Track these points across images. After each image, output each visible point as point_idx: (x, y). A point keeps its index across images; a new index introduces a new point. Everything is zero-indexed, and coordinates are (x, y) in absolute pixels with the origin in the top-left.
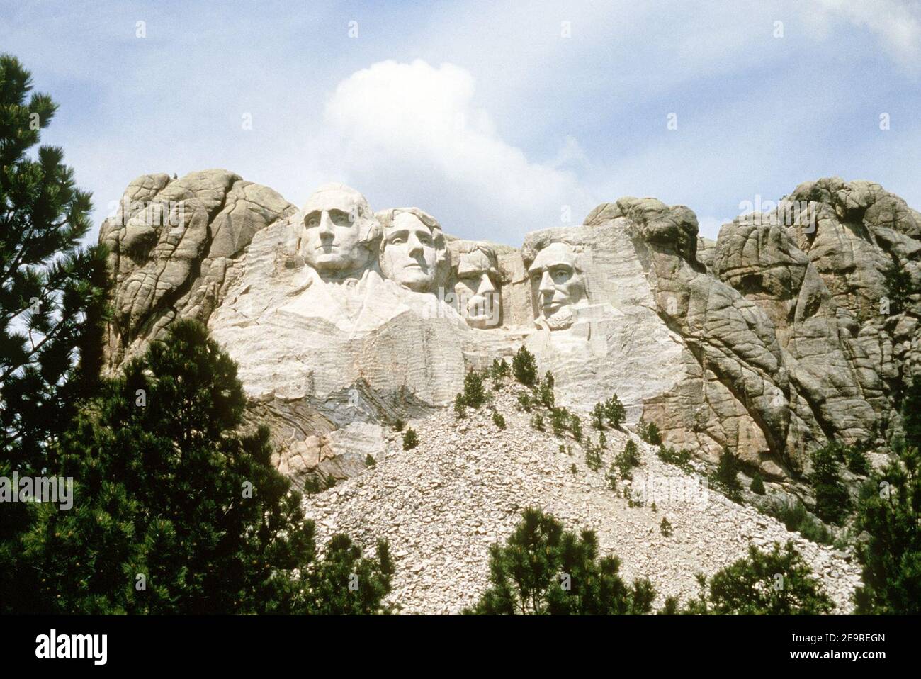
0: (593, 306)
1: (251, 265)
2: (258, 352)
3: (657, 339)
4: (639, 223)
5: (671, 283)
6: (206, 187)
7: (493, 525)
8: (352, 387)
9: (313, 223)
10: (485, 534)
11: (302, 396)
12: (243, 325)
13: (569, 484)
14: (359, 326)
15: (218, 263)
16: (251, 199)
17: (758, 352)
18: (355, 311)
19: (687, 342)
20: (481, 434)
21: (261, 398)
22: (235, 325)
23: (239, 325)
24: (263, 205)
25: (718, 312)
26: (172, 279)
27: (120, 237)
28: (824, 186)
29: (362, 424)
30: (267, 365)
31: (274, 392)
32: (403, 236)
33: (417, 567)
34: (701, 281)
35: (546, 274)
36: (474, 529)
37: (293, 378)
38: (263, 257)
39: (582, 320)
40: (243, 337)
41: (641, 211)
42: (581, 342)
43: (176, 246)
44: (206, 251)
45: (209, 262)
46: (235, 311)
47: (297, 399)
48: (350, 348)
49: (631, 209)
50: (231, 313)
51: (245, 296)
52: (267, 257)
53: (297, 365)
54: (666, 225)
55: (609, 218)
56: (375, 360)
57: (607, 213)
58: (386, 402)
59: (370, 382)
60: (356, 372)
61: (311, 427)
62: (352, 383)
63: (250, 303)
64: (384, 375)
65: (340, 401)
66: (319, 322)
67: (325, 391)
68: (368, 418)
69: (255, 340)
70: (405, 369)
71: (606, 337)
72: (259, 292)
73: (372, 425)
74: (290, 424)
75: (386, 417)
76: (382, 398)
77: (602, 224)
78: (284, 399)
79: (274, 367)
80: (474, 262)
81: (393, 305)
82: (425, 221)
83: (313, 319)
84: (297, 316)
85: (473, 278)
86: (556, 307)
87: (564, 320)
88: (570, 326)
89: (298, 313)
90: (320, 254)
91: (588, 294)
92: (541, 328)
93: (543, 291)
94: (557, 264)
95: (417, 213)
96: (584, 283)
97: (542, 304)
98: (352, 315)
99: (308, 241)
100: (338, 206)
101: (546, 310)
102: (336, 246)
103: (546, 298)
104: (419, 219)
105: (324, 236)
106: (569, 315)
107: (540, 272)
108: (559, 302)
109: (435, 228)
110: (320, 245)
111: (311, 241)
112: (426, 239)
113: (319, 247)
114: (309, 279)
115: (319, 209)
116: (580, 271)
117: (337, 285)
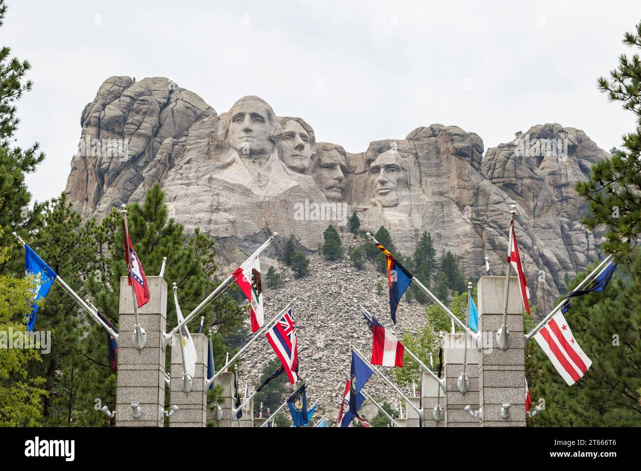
0: (412, 194)
1: (191, 145)
2: (199, 204)
3: (454, 219)
4: (447, 142)
5: (466, 183)
6: (158, 89)
7: (363, 333)
8: (260, 232)
9: (238, 120)
10: (358, 338)
11: (228, 236)
12: (188, 185)
13: (407, 310)
14: (267, 192)
15: (168, 141)
16: (186, 100)
17: (521, 234)
18: (264, 183)
19: (474, 224)
20: (347, 272)
22: (182, 184)
23: (184, 184)
24: (194, 105)
25: (496, 206)
26: (135, 149)
27: (101, 117)
28: (548, 129)
29: (266, 258)
30: (205, 214)
31: (210, 231)
32: (292, 135)
33: (316, 356)
34: (486, 184)
35: (382, 170)
36: (350, 334)
37: (223, 223)
38: (200, 141)
39: (405, 203)
40: (188, 192)
41: (450, 134)
42: (404, 217)
43: (138, 127)
44: (157, 132)
45: (159, 140)
46: (181, 174)
47: (225, 237)
48: (260, 206)
49: (441, 132)
50: (179, 176)
51: (188, 166)
52: (203, 140)
53: (226, 215)
54: (466, 145)
55: (424, 137)
56: (276, 216)
57: (424, 134)
58: (281, 244)
59: (272, 230)
60: (263, 223)
61: (234, 257)
62: (260, 230)
63: (192, 170)
64: (281, 227)
65: (252, 241)
67: (242, 233)
68: (270, 254)
69: (197, 195)
70: (294, 224)
72: (197, 163)
73: (272, 259)
74: (219, 254)
75: (280, 255)
76: (279, 242)
77: (420, 140)
78: (216, 236)
79: (210, 215)
80: (332, 157)
81: (288, 181)
82: (305, 127)
83: (236, 185)
84: (225, 182)
85: (331, 167)
86: (388, 192)
87: (393, 201)
88: (396, 205)
89: (226, 180)
90: (242, 142)
91: (409, 186)
92: (376, 205)
93: (380, 181)
94: (391, 164)
95: (300, 121)
96: (407, 178)
97: (378, 189)
98: (262, 185)
99: (234, 133)
100: (257, 111)
101: (381, 194)
102: (253, 138)
103: (381, 186)
104: (301, 125)
105: (247, 130)
106: (396, 198)
107: (378, 168)
108: (390, 189)
109: (311, 132)
110: (243, 136)
111: (236, 133)
112: (305, 139)
113: (242, 138)
114: (233, 158)
115: (244, 112)
116: (405, 170)
117: (252, 164)
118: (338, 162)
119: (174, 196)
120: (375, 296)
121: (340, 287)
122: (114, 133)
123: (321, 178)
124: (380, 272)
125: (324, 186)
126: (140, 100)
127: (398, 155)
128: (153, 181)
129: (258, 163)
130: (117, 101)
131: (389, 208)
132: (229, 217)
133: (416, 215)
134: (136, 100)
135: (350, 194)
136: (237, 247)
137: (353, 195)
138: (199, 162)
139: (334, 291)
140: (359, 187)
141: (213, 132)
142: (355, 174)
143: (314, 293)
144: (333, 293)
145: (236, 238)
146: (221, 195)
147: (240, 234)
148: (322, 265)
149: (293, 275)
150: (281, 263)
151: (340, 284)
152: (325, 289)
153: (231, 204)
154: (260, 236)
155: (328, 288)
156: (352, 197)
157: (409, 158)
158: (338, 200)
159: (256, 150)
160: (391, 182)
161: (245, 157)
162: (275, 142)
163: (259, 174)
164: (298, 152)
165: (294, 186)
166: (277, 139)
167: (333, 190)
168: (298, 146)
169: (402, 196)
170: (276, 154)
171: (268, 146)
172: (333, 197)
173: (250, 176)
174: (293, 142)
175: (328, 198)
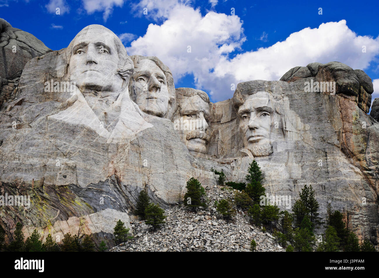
1: (24, 84)
2: (31, 148)
3: (340, 169)
4: (328, 80)
5: (353, 127)
8: (107, 180)
9: (80, 52)
11: (67, 184)
12: (18, 127)
14: (116, 134)
16: (21, 40)
18: (112, 123)
19: (364, 174)
20: (213, 225)
21: (32, 183)
23: (14, 127)
24: (31, 45)
29: (114, 211)
30: (39, 159)
31: (44, 179)
32: (146, 76)
35: (253, 114)
37: (60, 170)
38: (35, 79)
39: (281, 150)
40: (19, 135)
41: (332, 70)
42: (280, 166)
46: (10, 116)
47: (62, 186)
48: (107, 149)
49: (321, 69)
50: (7, 118)
51: (19, 107)
52: (38, 79)
53: (65, 160)
54: (352, 81)
55: (301, 77)
56: (126, 162)
57: (300, 74)
58: (133, 195)
59: (121, 178)
60: (111, 169)
61: (73, 209)
62: (107, 178)
63: (24, 111)
64: (133, 174)
65: (97, 191)
66: (82, 129)
67: (85, 181)
68: (119, 207)
69: (29, 138)
70: (148, 172)
71: (300, 164)
72: (31, 104)
73: (122, 213)
74: (55, 206)
75: (132, 208)
76: (130, 192)
77: (296, 81)
78: (52, 185)
79: (44, 160)
80: (194, 103)
81: (140, 123)
82: (162, 67)
83: (78, 125)
86: (260, 139)
87: (266, 150)
88: (270, 154)
89: (65, 120)
90: (85, 77)
91: (284, 132)
92: (246, 155)
93: (251, 127)
94: (262, 107)
95: (156, 60)
96: (282, 123)
97: (248, 137)
98: (109, 126)
99: (75, 67)
100: (102, 41)
101: (252, 142)
102: (99, 72)
103: (252, 132)
104: (157, 65)
105: (90, 62)
106: (270, 146)
107: (248, 112)
108: (262, 136)
109: (169, 73)
110: (86, 70)
111: (77, 67)
112: (162, 80)
113: (85, 71)
114: (75, 97)
115: (87, 41)
116: (279, 114)
117: (97, 102)
118: (201, 110)
124: (253, 226)
125: (185, 136)
127: (271, 97)
129: (105, 101)
131: (262, 158)
132: (68, 162)
133: (295, 164)
135: (216, 147)
136: (77, 197)
137: (219, 147)
138: (33, 103)
139: (197, 246)
140: (226, 138)
141: (50, 68)
142: (221, 124)
143: (172, 248)
144: (196, 248)
145: (77, 187)
146: (59, 137)
147: (82, 183)
148: (183, 218)
149: (147, 230)
150: (133, 217)
151: (205, 238)
152: (186, 244)
153: (71, 148)
154: (107, 185)
155: (190, 243)
156: (218, 150)
157: (283, 101)
158: (201, 153)
159: (102, 87)
160: (264, 128)
161: (89, 94)
162: (125, 78)
163: (105, 113)
164: (153, 94)
165: (148, 128)
166: (127, 75)
167: (196, 141)
168: (154, 87)
169: (276, 143)
170: (127, 93)
171: (117, 83)
172: (196, 149)
173: (95, 116)
174: (148, 83)
175: (190, 150)
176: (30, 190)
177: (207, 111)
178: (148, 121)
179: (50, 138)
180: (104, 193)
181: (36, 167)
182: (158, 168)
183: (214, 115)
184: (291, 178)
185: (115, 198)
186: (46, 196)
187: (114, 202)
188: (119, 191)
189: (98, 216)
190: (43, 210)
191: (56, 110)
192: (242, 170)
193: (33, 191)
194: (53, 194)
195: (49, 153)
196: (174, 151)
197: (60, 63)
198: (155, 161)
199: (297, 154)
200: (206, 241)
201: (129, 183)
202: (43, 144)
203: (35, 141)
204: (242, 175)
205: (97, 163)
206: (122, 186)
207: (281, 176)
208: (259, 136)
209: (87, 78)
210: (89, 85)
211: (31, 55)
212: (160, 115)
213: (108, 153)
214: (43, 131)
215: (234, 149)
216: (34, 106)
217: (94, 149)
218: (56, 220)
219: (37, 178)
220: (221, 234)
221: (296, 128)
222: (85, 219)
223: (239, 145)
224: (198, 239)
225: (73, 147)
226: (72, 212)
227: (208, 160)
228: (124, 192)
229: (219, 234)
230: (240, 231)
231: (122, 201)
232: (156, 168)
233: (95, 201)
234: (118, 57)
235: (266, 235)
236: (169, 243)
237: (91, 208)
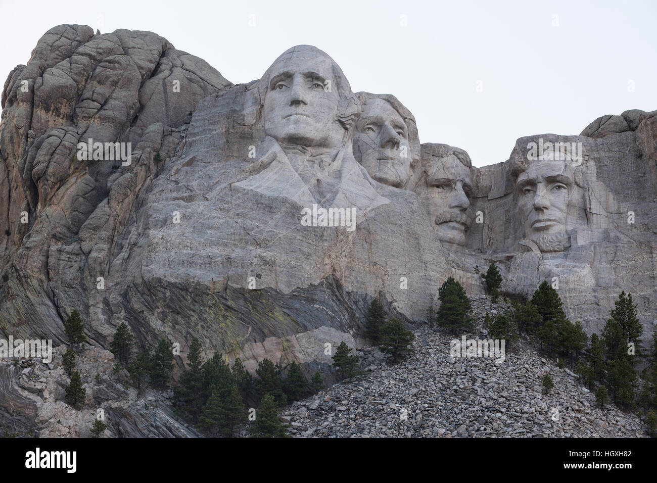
1: (195, 135)
2: (208, 231)
6: (139, 46)
8: (321, 284)
9: (281, 86)
11: (263, 287)
12: (190, 199)
15: (156, 128)
16: (188, 68)
18: (328, 196)
21: (209, 284)
22: (177, 199)
23: (182, 199)
24: (202, 76)
27: (37, 86)
29: (333, 330)
30: (221, 248)
31: (228, 279)
32: (377, 124)
35: (540, 186)
37: (251, 265)
38: (211, 127)
39: (583, 243)
42: (582, 267)
43: (102, 106)
44: (136, 118)
45: (139, 131)
46: (177, 182)
48: (322, 236)
50: (171, 186)
51: (189, 169)
52: (217, 126)
53: (258, 251)
55: (613, 131)
56: (350, 256)
57: (612, 126)
58: (360, 307)
59: (343, 281)
60: (327, 267)
61: (271, 326)
62: (321, 280)
63: (197, 175)
64: (360, 276)
65: (307, 300)
66: (284, 204)
67: (288, 285)
68: (339, 324)
69: (204, 216)
70: (383, 272)
71: (613, 265)
72: (206, 165)
73: (343, 334)
74: (245, 320)
75: (359, 326)
76: (355, 302)
77: (606, 137)
78: (240, 289)
79: (228, 250)
80: (448, 168)
81: (371, 196)
82: (401, 111)
83: (277, 198)
84: (256, 195)
85: (446, 185)
86: (550, 226)
87: (560, 242)
88: (567, 249)
89: (258, 190)
90: (288, 124)
91: (588, 215)
92: (529, 250)
93: (537, 206)
94: (556, 175)
95: (392, 101)
96: (585, 201)
97: (532, 221)
98: (324, 200)
99: (273, 109)
100: (315, 70)
101: (538, 230)
102: (309, 117)
103: (539, 215)
104: (394, 108)
105: (296, 102)
106: (566, 236)
107: (532, 183)
108: (554, 220)
109: (411, 121)
110: (290, 114)
111: (277, 109)
112: (401, 131)
113: (288, 116)
114: (272, 155)
115: (292, 70)
116: (580, 187)
117: (306, 163)
118: (458, 178)
119: (162, 217)
120: (540, 396)
121: (474, 380)
122: (58, 116)
123: (428, 205)
124: (544, 357)
125: (434, 219)
126: (106, 61)
127: (568, 161)
128: (126, 195)
129: (317, 162)
130: (65, 63)
131: (554, 254)
132: (263, 255)
133: (604, 265)
134: (100, 61)
135: (480, 236)
136: (277, 308)
137: (484, 237)
138: (209, 162)
139: (462, 386)
140: (496, 222)
141: (234, 111)
142: (489, 200)
143: (424, 389)
144: (461, 390)
145: (277, 292)
146: (249, 216)
147: (283, 286)
148: (437, 344)
149: (383, 361)
150: (359, 340)
151: (473, 375)
152: (445, 383)
153: (268, 232)
154: (321, 291)
155: (451, 381)
156: (483, 241)
157: (587, 167)
158: (458, 244)
159: (313, 139)
160: (557, 207)
161: (293, 151)
162: (348, 126)
163: (318, 180)
164: (389, 152)
165: (382, 205)
166: (350, 122)
167: (450, 226)
168: (389, 141)
169: (575, 231)
170: (350, 149)
171: (337, 134)
172: (450, 239)
173: (303, 184)
174: (380, 135)
175: (441, 241)
176: (208, 294)
177: (467, 180)
178: (381, 194)
179: (236, 217)
180: (317, 302)
181: (217, 260)
182: (397, 267)
183: (478, 187)
184: (597, 285)
185: (334, 311)
186: (231, 305)
187: (332, 317)
188: (339, 300)
189: (310, 337)
190: (228, 326)
191: (244, 175)
192: (523, 273)
193: (213, 296)
194: (242, 302)
195: (234, 240)
196: (422, 242)
197: (250, 103)
198: (394, 256)
199: (608, 250)
200: (475, 379)
201: (355, 289)
202: (226, 225)
203: (212, 221)
204: (523, 280)
205: (306, 256)
206: (344, 293)
207: (583, 282)
208: (549, 220)
209: (291, 127)
210: (294, 137)
211: (202, 91)
212: (397, 185)
213: (323, 241)
214: (226, 206)
215: (509, 240)
216: (211, 168)
217: (302, 234)
218: (247, 340)
219: (218, 277)
220: (497, 369)
221: (606, 209)
222: (290, 342)
223: (517, 234)
224: (462, 377)
225: (271, 231)
226: (270, 331)
227: (470, 257)
228: (346, 302)
229: (495, 368)
230: (527, 366)
231: (344, 315)
232: (394, 266)
233: (303, 314)
234: (337, 94)
235: (564, 371)
236: (419, 380)
237: (298, 324)
